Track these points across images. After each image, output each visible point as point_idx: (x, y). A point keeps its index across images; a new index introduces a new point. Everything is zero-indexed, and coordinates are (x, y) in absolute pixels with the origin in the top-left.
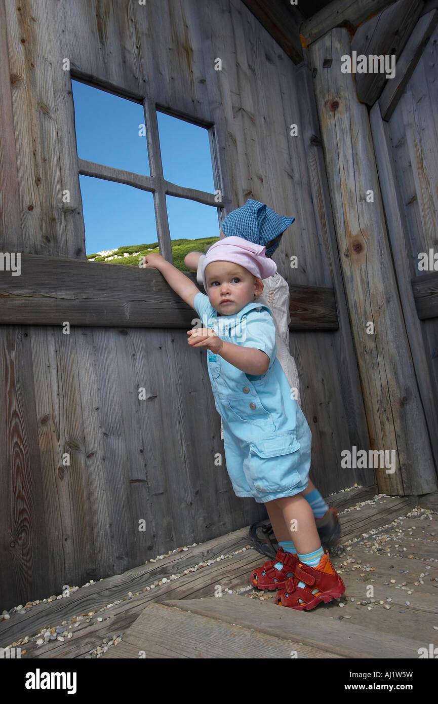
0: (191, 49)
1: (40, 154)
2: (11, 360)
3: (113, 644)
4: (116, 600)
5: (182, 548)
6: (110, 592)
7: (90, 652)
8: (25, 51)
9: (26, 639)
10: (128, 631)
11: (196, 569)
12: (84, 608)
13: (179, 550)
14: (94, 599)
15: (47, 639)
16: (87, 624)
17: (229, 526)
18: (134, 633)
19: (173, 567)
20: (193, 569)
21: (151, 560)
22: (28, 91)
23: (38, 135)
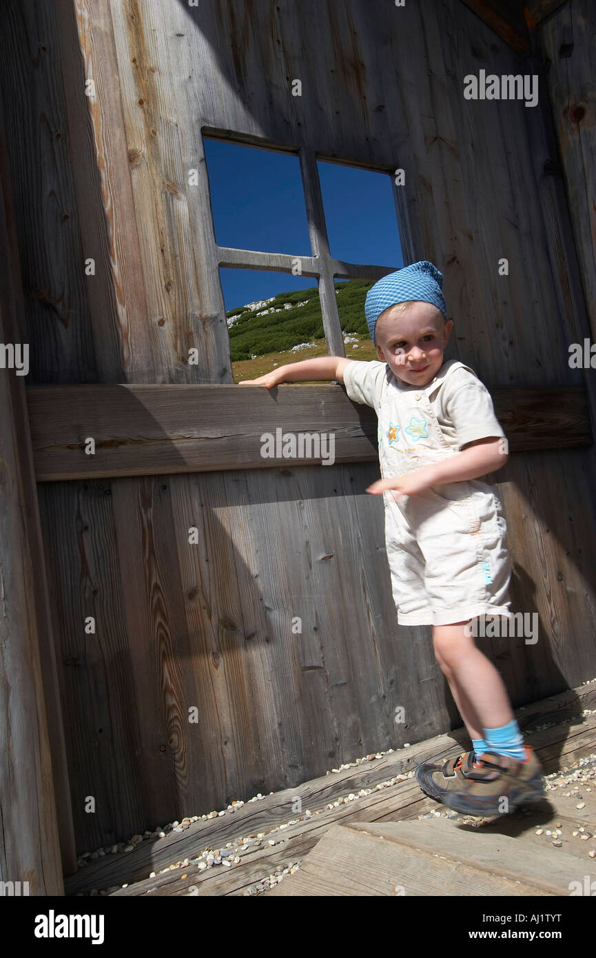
0: (363, 65)
1: (169, 250)
2: (148, 521)
3: (289, 873)
4: (292, 819)
5: (373, 755)
6: (283, 810)
7: (262, 881)
8: (143, 115)
9: (186, 862)
10: (307, 858)
11: (392, 783)
12: (251, 828)
13: (370, 758)
14: (264, 817)
15: (210, 863)
16: (257, 848)
17: (438, 728)
18: (314, 861)
19: (362, 780)
20: (388, 783)
21: (334, 770)
22: (151, 168)
23: (164, 225)
